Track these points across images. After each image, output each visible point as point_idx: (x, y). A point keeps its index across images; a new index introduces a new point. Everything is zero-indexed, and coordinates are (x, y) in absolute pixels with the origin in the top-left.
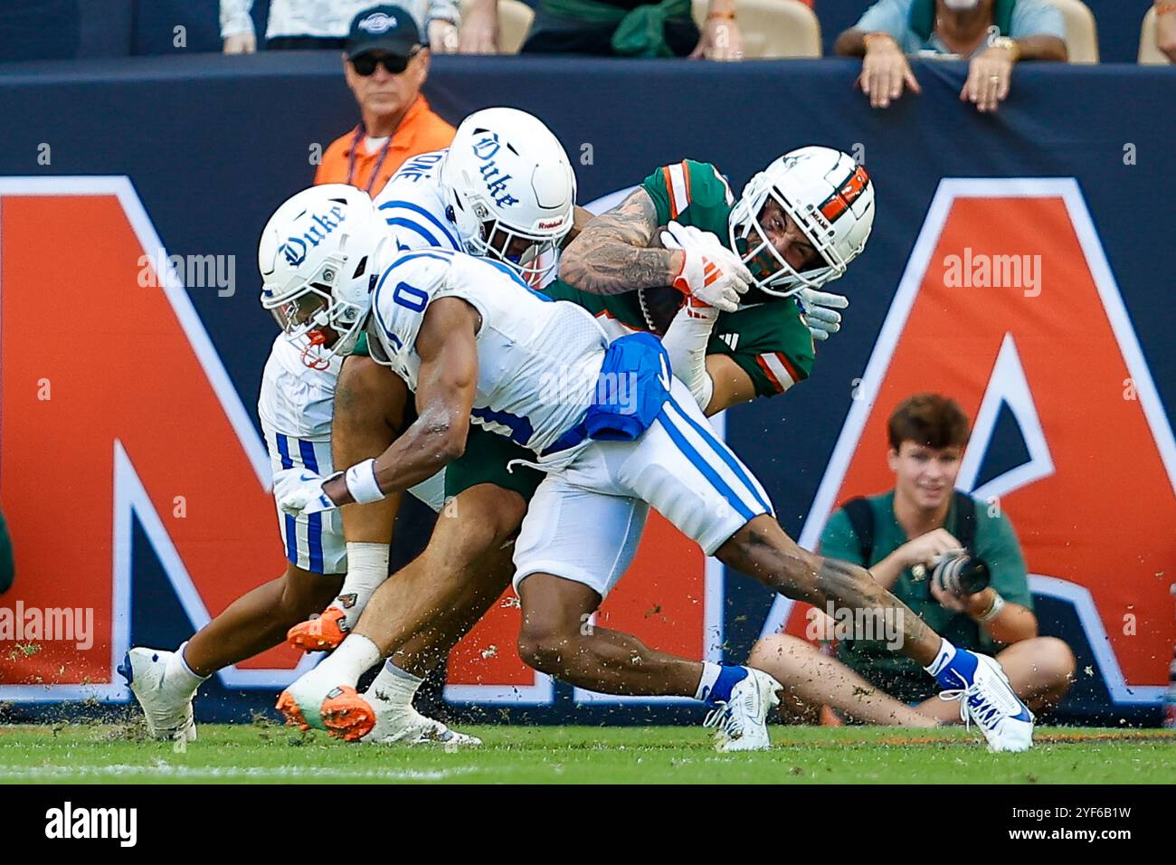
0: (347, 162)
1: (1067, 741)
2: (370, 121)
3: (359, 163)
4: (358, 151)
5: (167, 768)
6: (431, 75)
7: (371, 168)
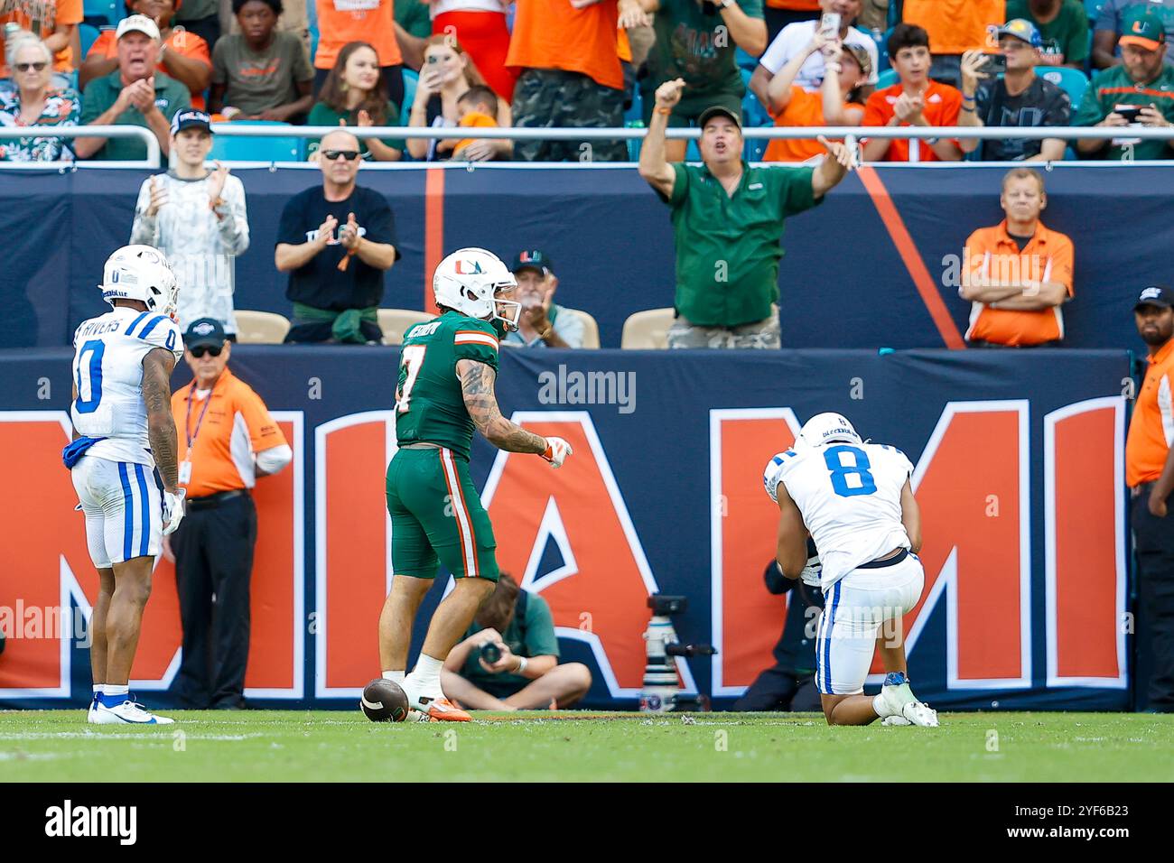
0: (186, 404)
1: (586, 718)
2: (200, 382)
3: (193, 404)
4: (192, 397)
5: (91, 734)
6: (232, 355)
7: (202, 406)
